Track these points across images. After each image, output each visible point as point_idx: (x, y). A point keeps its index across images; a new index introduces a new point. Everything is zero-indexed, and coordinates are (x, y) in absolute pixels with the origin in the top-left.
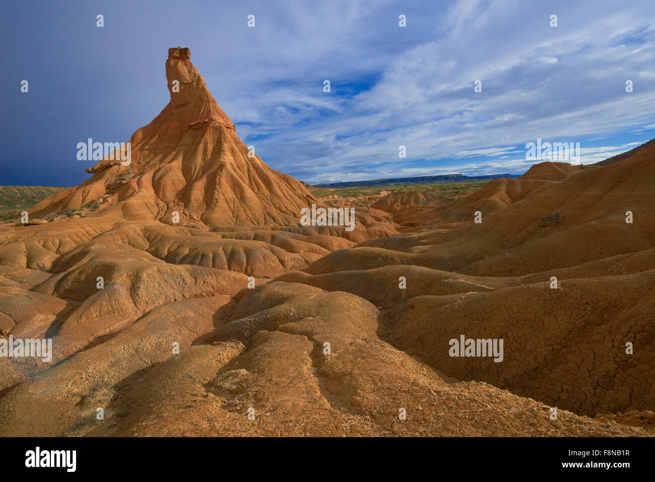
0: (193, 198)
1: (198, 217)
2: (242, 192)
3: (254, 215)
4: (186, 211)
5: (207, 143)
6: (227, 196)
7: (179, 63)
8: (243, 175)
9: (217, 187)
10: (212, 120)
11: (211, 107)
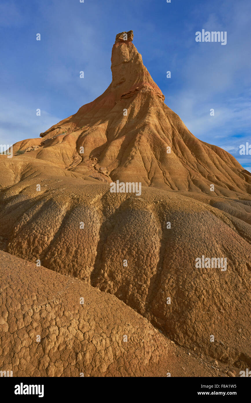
4: (97, 166)
5: (134, 108)
6: (145, 155)
7: (123, 45)
8: (166, 138)
9: (136, 144)
10: (143, 87)
11: (144, 78)
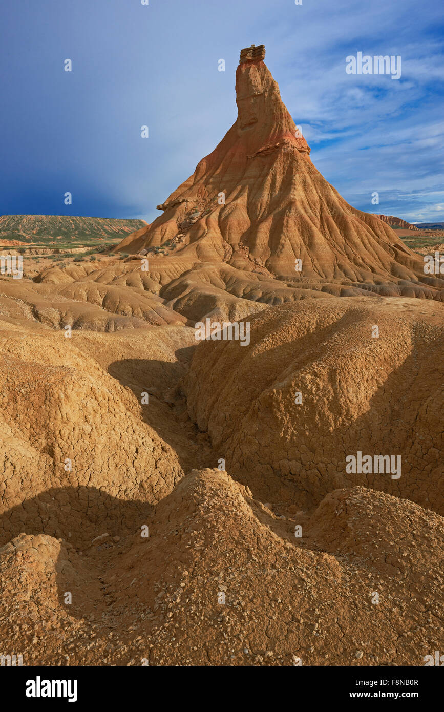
0: (258, 241)
1: (262, 263)
2: (311, 237)
3: (322, 266)
4: (251, 256)
5: (276, 175)
6: (294, 242)
7: (252, 68)
8: (314, 216)
9: (284, 230)
10: (284, 144)
11: (284, 124)
